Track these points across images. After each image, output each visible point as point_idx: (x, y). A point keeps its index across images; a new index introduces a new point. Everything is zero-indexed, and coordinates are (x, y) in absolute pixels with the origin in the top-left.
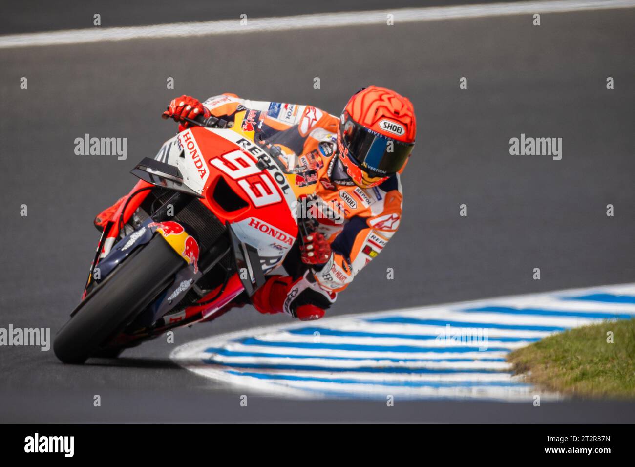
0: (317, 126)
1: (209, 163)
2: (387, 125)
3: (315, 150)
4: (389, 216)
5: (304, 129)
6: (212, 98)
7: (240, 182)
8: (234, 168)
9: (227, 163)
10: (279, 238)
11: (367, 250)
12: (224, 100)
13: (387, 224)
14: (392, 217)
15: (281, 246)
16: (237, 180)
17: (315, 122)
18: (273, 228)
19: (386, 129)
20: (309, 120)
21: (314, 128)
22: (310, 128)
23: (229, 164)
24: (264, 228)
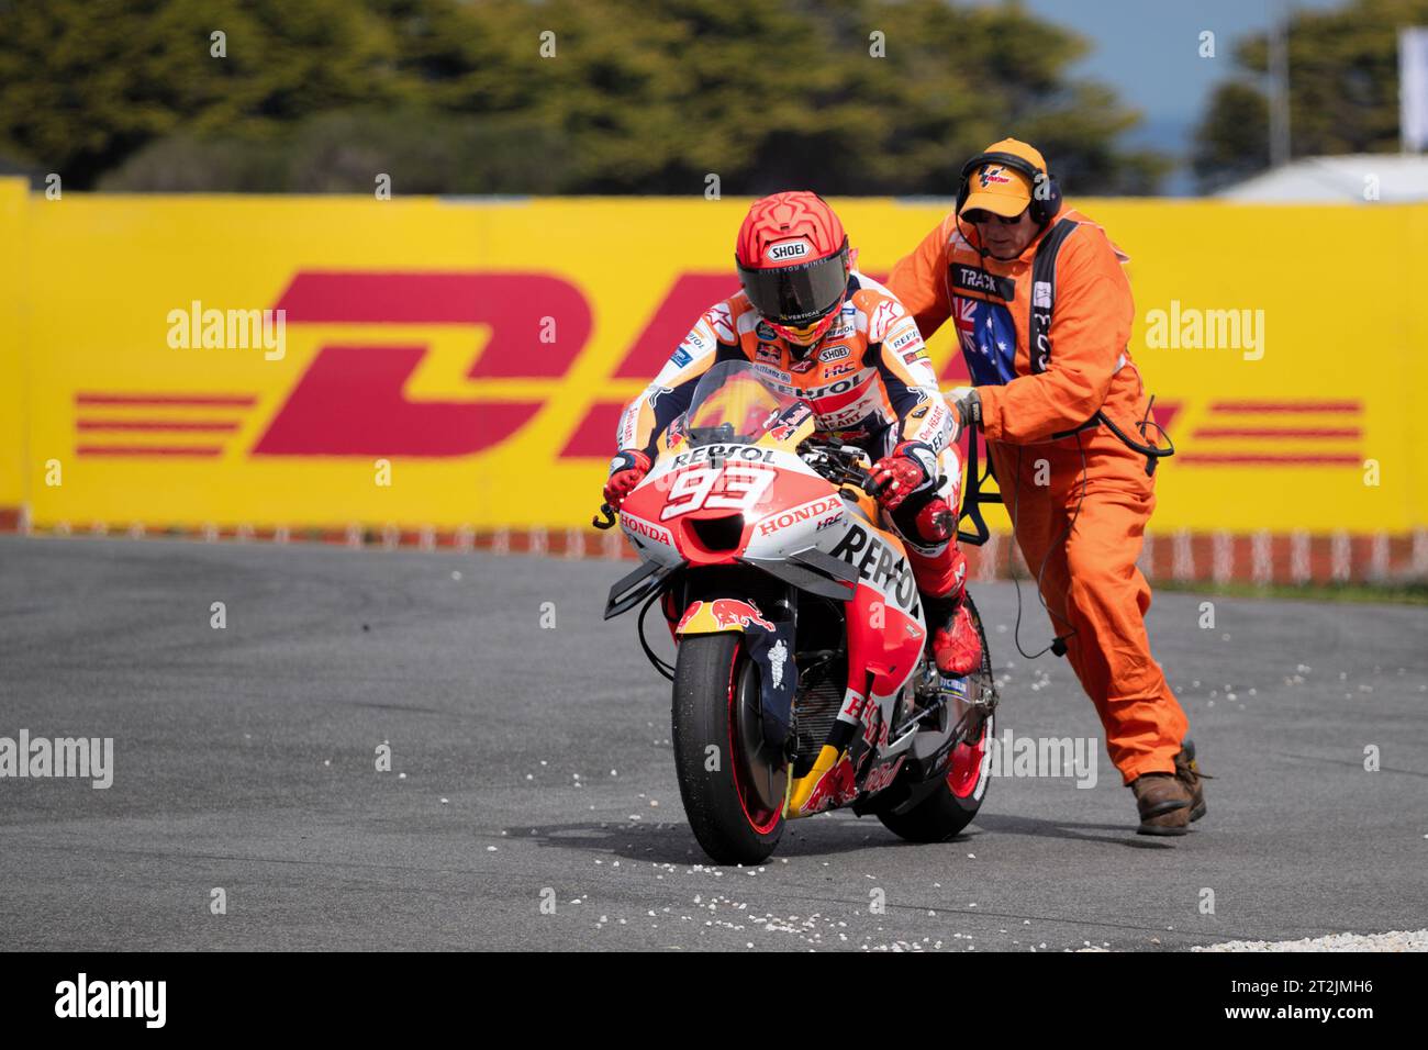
0: (735, 320)
1: (661, 522)
2: (778, 251)
3: (760, 343)
4: (877, 311)
5: (729, 337)
6: (619, 431)
7: (707, 505)
8: (689, 497)
9: (677, 501)
10: (816, 513)
11: (910, 358)
12: (632, 416)
13: (884, 320)
14: (881, 307)
15: (832, 518)
16: (702, 507)
17: (729, 318)
18: (795, 509)
19: (780, 258)
20: (722, 323)
21: (735, 322)
22: (732, 328)
23: (682, 500)
24: (786, 521)
